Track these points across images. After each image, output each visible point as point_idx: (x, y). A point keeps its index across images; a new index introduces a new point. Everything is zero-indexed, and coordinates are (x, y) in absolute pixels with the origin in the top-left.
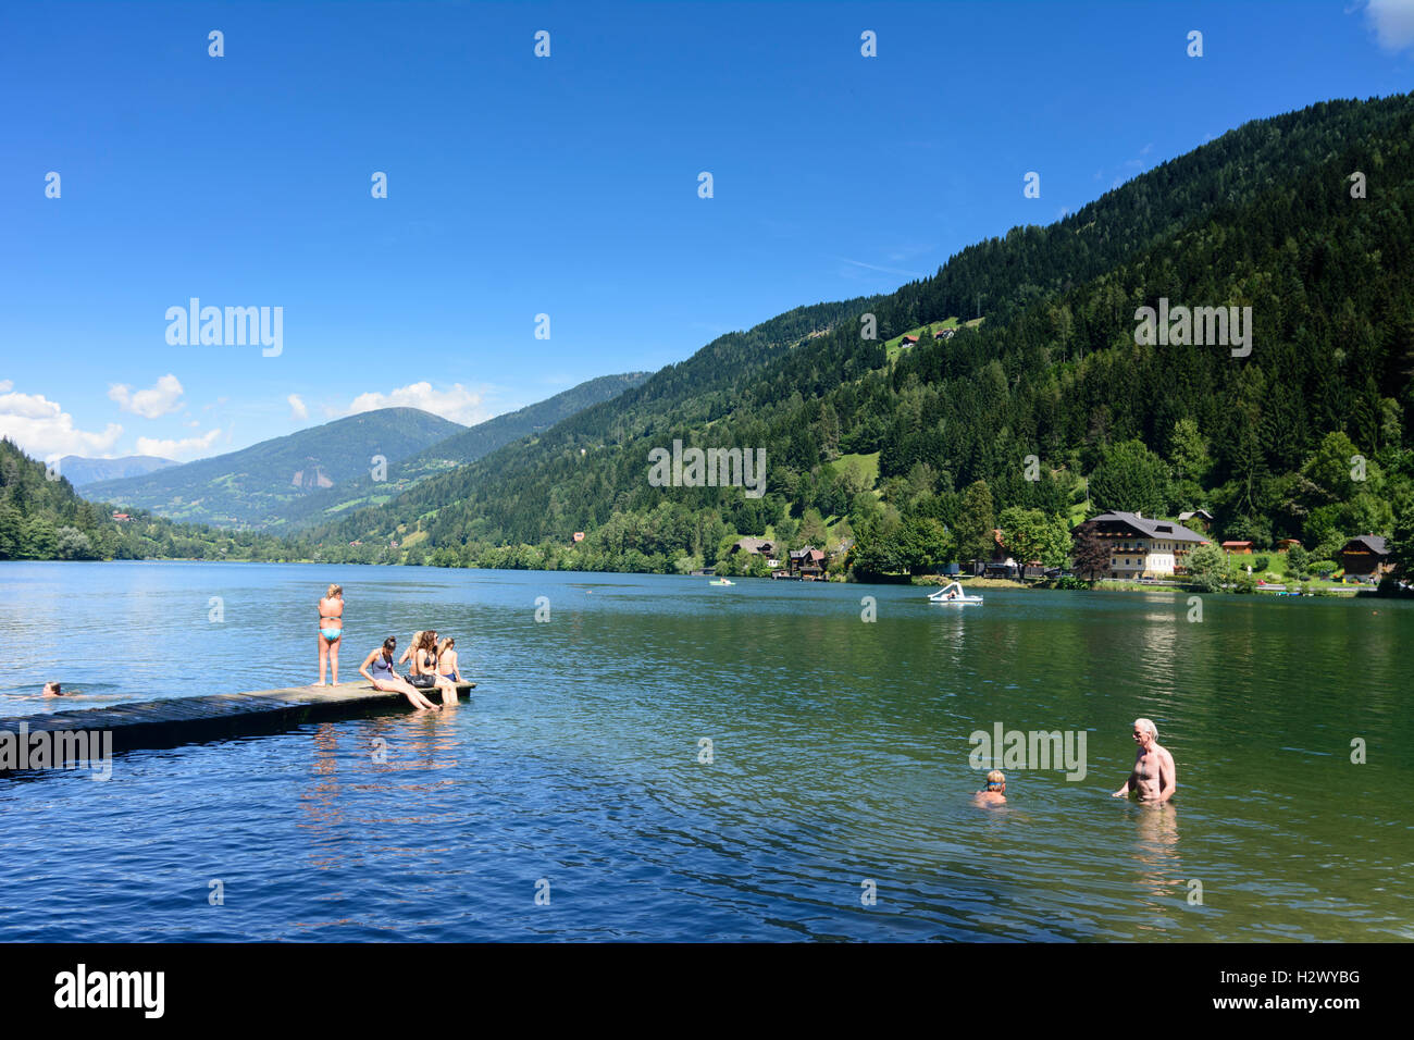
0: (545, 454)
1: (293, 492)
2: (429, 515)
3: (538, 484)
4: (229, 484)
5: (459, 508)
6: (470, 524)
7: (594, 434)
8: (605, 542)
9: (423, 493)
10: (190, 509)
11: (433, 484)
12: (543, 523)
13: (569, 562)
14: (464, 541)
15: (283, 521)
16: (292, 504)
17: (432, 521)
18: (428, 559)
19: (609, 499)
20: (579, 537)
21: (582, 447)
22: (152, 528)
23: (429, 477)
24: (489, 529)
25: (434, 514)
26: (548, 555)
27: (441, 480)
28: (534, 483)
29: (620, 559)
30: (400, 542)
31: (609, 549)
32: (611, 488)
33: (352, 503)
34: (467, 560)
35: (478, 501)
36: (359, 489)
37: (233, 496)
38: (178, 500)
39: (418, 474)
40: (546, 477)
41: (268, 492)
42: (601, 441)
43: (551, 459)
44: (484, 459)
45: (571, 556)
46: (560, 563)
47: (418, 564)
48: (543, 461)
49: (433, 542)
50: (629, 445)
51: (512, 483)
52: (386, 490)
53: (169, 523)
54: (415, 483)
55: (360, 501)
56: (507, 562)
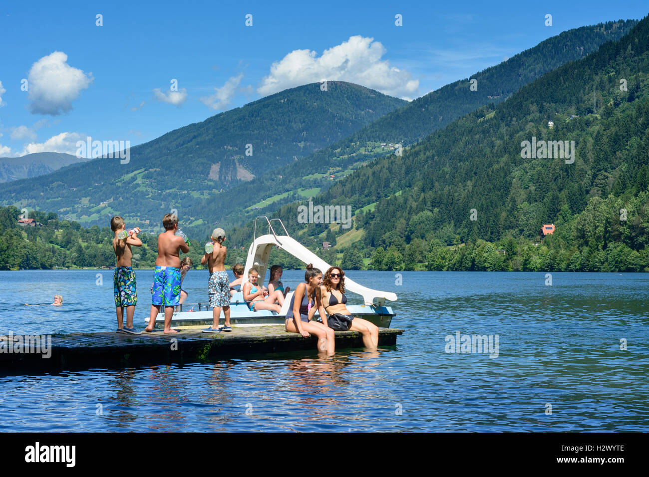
0: (503, 129)
1: (210, 188)
2: (366, 209)
3: (496, 166)
4: (139, 181)
5: (401, 200)
6: (415, 218)
7: (564, 102)
8: (582, 235)
9: (357, 183)
10: (98, 212)
11: (370, 172)
12: (504, 214)
13: (536, 261)
14: (408, 240)
15: (200, 222)
16: (209, 202)
17: (371, 216)
18: (367, 262)
19: (586, 181)
20: (548, 230)
21: (549, 119)
22: (59, 233)
23: (365, 164)
24: (438, 223)
25: (372, 207)
26: (511, 252)
27: (377, 168)
28: (490, 165)
29: (602, 254)
30: (333, 243)
31: (586, 243)
32: (586, 168)
33: (276, 198)
34: (412, 261)
35: (423, 190)
36: (284, 181)
37: (144, 194)
38: (85, 201)
39: (352, 161)
40: (505, 158)
41: (181, 189)
42: (573, 110)
43: (511, 136)
44: (429, 139)
45: (539, 253)
46: (526, 263)
47: (356, 269)
48: (501, 138)
49: (372, 241)
50: (608, 113)
51: (464, 166)
52: (315, 181)
53: (77, 227)
54: (349, 172)
55: (285, 195)
56: (460, 262)
